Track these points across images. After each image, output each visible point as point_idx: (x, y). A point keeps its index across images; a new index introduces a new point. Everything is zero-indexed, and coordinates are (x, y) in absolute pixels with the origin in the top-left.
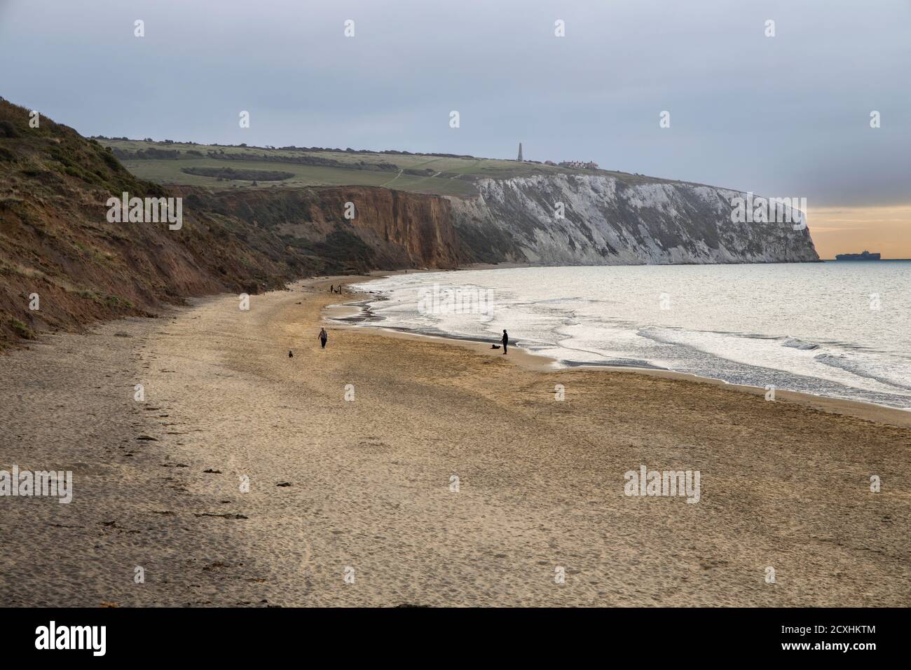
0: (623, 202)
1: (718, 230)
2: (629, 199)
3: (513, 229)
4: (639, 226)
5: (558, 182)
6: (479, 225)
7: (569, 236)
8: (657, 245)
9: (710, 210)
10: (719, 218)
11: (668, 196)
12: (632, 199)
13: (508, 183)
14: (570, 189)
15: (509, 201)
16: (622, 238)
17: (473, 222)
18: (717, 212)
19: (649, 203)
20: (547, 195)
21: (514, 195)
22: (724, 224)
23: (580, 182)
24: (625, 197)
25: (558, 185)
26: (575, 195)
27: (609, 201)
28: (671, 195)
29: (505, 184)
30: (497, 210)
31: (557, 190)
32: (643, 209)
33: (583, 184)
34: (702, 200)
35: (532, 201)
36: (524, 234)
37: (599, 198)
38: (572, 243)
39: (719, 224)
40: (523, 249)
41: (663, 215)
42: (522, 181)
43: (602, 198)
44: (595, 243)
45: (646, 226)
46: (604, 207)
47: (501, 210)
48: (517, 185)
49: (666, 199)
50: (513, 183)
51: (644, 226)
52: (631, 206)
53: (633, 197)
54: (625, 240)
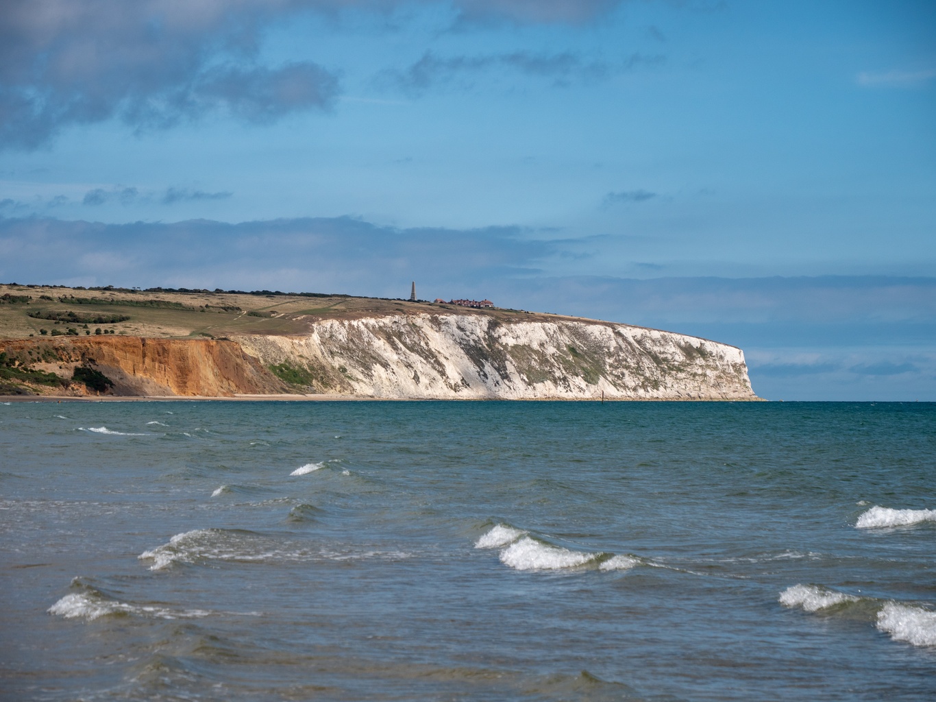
0: (492, 340)
1: (608, 367)
2: (500, 337)
3: (350, 365)
4: (506, 362)
5: (418, 321)
6: (304, 361)
7: (415, 371)
8: (523, 380)
9: (601, 348)
10: (610, 355)
11: (547, 334)
12: (503, 337)
13: (355, 323)
14: (432, 328)
15: (352, 340)
16: (482, 373)
17: (298, 359)
18: (609, 350)
19: (522, 341)
20: (400, 335)
21: (359, 334)
22: (616, 360)
23: (443, 321)
24: (496, 336)
25: (418, 324)
26: (437, 334)
27: (477, 339)
28: (552, 333)
29: (350, 325)
30: (337, 348)
31: (415, 329)
32: (515, 347)
33: (446, 323)
34: (593, 338)
35: (380, 339)
36: (361, 369)
37: (464, 337)
38: (416, 378)
39: (611, 361)
40: (353, 383)
41: (536, 352)
42: (372, 321)
43: (468, 336)
44: (448, 377)
45: (514, 363)
46: (469, 345)
47: (342, 347)
48: (366, 326)
49: (544, 337)
50: (360, 323)
51: (511, 363)
52: (501, 345)
53: (505, 335)
54: (485, 375)
